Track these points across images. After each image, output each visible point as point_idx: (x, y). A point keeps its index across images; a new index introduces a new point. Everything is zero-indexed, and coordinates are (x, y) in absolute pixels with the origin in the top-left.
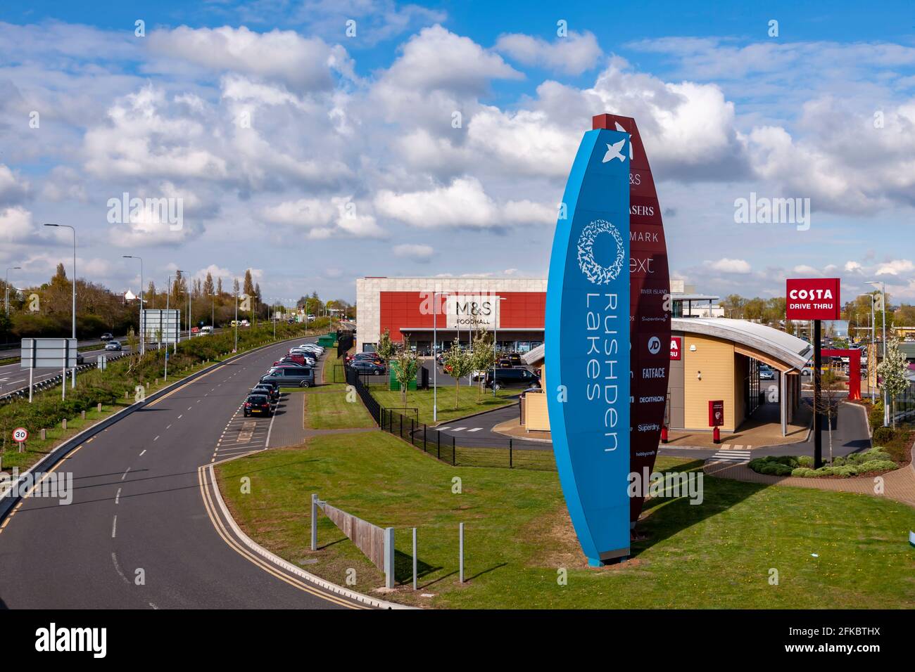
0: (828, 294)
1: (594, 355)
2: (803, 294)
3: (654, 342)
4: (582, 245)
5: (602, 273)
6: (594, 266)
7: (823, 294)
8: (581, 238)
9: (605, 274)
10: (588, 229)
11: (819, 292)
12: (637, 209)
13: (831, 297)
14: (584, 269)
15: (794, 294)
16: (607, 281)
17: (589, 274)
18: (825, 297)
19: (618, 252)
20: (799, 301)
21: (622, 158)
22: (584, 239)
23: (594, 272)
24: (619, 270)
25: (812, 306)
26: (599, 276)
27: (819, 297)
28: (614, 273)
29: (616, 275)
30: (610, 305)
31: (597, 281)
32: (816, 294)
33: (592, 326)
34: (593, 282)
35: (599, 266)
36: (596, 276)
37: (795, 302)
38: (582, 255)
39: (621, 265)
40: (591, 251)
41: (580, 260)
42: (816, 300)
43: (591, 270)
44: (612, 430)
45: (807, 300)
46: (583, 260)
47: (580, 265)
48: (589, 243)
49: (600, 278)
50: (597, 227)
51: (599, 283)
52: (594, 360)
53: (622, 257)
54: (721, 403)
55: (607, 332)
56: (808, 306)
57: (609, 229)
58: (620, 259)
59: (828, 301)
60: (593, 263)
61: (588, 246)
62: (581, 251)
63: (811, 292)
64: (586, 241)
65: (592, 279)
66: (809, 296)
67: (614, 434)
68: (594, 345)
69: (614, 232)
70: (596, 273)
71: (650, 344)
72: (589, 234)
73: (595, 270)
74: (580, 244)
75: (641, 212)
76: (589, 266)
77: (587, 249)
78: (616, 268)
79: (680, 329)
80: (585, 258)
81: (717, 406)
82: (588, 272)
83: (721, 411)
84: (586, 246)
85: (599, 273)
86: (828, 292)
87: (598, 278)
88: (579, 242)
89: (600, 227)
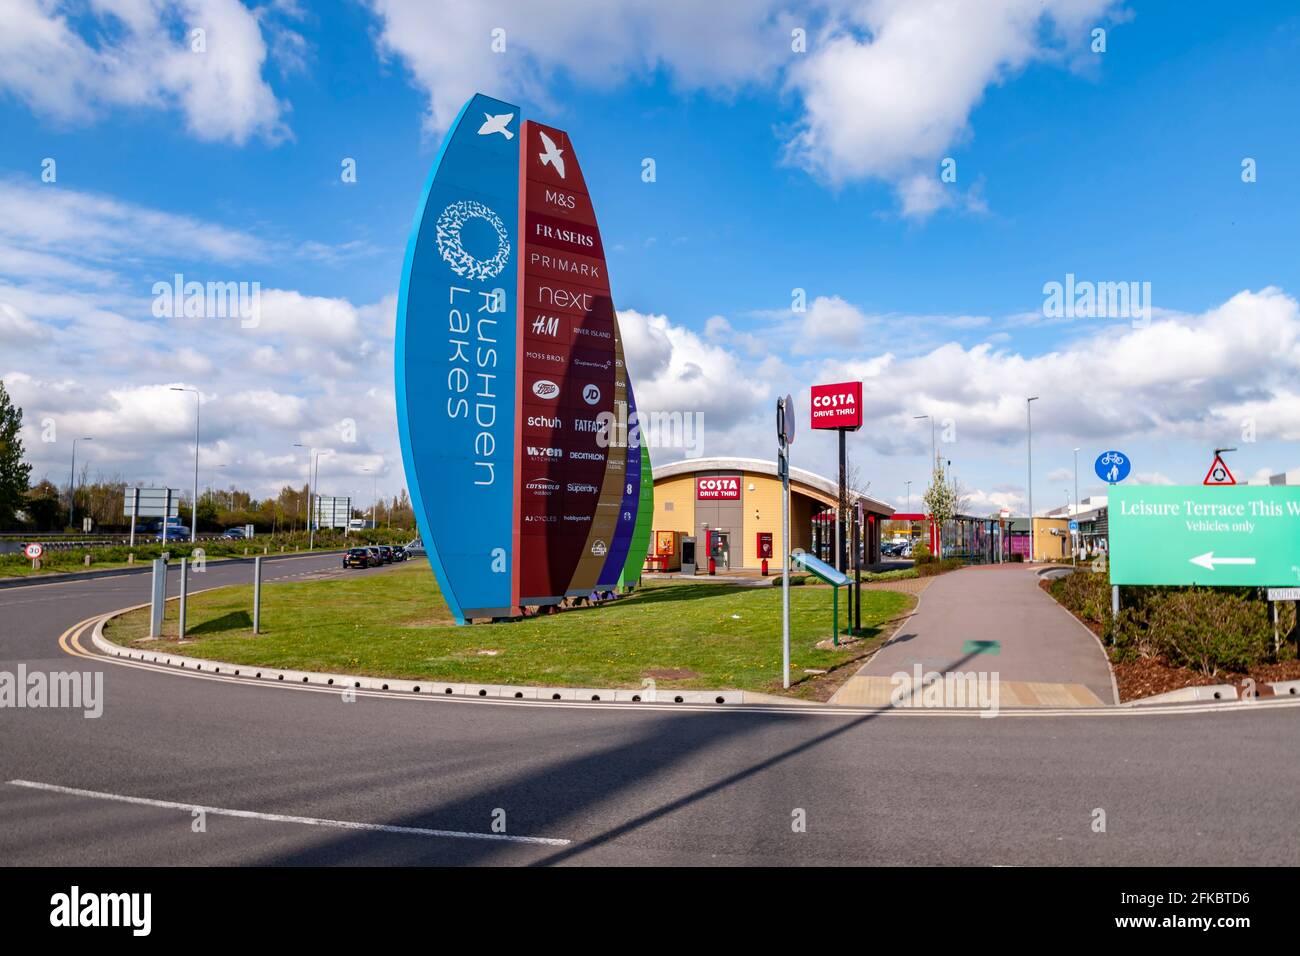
0: (851, 399)
1: (459, 363)
2: (826, 400)
3: (592, 391)
4: (444, 226)
5: (475, 266)
6: (463, 256)
7: (845, 399)
8: (442, 218)
9: (478, 268)
10: (453, 209)
11: (842, 397)
12: (570, 236)
13: (853, 402)
14: (446, 255)
15: (818, 402)
16: (482, 277)
17: (454, 263)
18: (848, 402)
19: (501, 245)
20: (823, 408)
21: (509, 135)
22: (447, 220)
23: (461, 262)
24: (501, 267)
25: (835, 413)
26: (469, 268)
27: (842, 402)
28: (493, 269)
29: (496, 272)
30: (487, 306)
31: (466, 273)
32: (838, 399)
33: (457, 327)
34: (461, 274)
35: (470, 257)
36: (464, 269)
37: (818, 409)
38: (443, 238)
39: (504, 261)
40: (458, 236)
41: (441, 244)
42: (840, 406)
43: (458, 260)
44: (487, 460)
45: (830, 407)
46: (443, 244)
47: (441, 250)
48: (454, 225)
49: (472, 270)
50: (468, 209)
51: (470, 277)
52: (459, 370)
53: (507, 252)
54: (770, 535)
55: (481, 338)
56: (831, 413)
57: (486, 215)
58: (502, 255)
59: (850, 406)
60: (460, 250)
61: (454, 229)
62: (441, 233)
63: (834, 397)
64: (451, 223)
65: (460, 271)
66: (832, 402)
67: (490, 465)
68: (459, 351)
69: (495, 221)
70: (465, 265)
71: (586, 392)
72: (454, 216)
73: (463, 260)
74: (440, 225)
75: (575, 240)
76: (455, 254)
77: (453, 232)
78: (497, 264)
79: (738, 468)
80: (449, 243)
81: (766, 538)
82: (452, 261)
83: (770, 543)
84: (450, 229)
85: (471, 265)
86: (850, 396)
87: (467, 271)
88: (439, 221)
89: (473, 210)
